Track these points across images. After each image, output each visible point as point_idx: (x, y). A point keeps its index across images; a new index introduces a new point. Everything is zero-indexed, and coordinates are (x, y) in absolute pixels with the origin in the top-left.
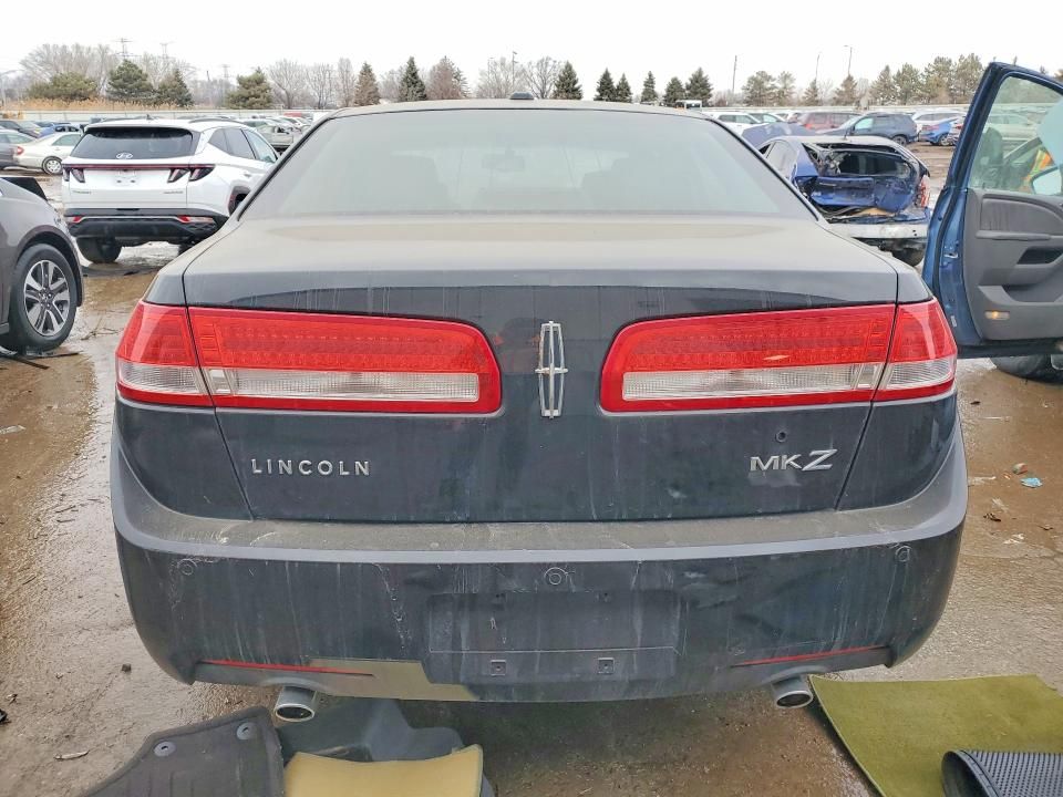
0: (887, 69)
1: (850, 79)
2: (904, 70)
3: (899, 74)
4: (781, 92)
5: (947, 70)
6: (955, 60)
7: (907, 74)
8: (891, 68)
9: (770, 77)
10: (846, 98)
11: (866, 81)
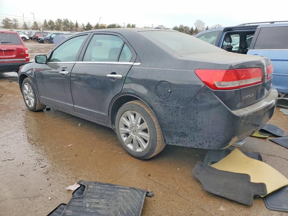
0: (45, 21)
1: (35, 22)
2: (50, 21)
3: (49, 22)
4: (15, 25)
5: (61, 22)
6: (63, 20)
7: (51, 22)
8: (46, 20)
9: (10, 20)
10: (36, 28)
11: (41, 23)
